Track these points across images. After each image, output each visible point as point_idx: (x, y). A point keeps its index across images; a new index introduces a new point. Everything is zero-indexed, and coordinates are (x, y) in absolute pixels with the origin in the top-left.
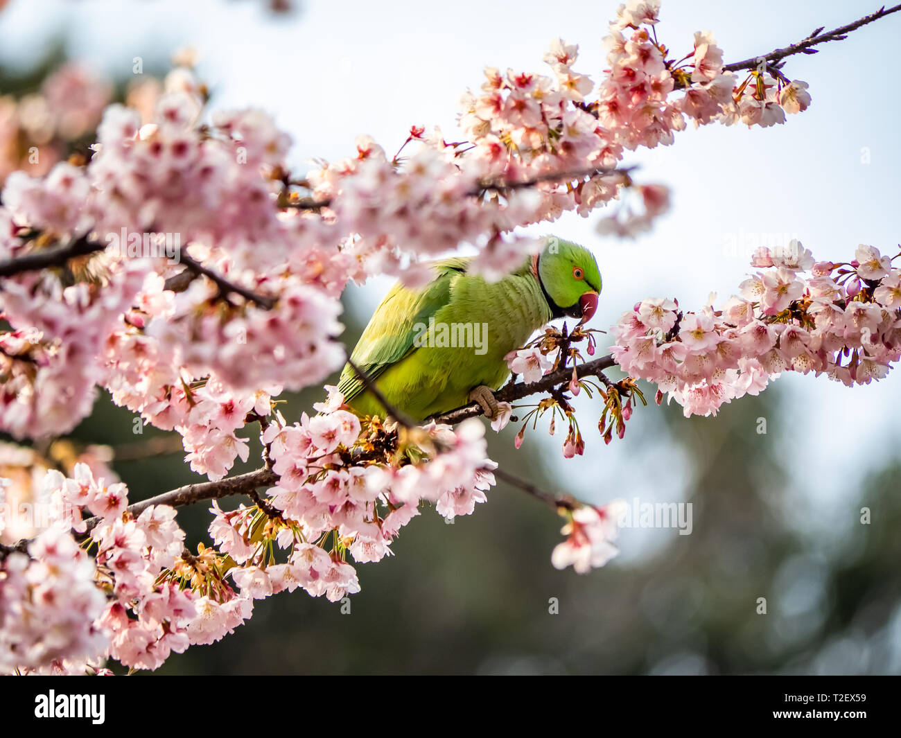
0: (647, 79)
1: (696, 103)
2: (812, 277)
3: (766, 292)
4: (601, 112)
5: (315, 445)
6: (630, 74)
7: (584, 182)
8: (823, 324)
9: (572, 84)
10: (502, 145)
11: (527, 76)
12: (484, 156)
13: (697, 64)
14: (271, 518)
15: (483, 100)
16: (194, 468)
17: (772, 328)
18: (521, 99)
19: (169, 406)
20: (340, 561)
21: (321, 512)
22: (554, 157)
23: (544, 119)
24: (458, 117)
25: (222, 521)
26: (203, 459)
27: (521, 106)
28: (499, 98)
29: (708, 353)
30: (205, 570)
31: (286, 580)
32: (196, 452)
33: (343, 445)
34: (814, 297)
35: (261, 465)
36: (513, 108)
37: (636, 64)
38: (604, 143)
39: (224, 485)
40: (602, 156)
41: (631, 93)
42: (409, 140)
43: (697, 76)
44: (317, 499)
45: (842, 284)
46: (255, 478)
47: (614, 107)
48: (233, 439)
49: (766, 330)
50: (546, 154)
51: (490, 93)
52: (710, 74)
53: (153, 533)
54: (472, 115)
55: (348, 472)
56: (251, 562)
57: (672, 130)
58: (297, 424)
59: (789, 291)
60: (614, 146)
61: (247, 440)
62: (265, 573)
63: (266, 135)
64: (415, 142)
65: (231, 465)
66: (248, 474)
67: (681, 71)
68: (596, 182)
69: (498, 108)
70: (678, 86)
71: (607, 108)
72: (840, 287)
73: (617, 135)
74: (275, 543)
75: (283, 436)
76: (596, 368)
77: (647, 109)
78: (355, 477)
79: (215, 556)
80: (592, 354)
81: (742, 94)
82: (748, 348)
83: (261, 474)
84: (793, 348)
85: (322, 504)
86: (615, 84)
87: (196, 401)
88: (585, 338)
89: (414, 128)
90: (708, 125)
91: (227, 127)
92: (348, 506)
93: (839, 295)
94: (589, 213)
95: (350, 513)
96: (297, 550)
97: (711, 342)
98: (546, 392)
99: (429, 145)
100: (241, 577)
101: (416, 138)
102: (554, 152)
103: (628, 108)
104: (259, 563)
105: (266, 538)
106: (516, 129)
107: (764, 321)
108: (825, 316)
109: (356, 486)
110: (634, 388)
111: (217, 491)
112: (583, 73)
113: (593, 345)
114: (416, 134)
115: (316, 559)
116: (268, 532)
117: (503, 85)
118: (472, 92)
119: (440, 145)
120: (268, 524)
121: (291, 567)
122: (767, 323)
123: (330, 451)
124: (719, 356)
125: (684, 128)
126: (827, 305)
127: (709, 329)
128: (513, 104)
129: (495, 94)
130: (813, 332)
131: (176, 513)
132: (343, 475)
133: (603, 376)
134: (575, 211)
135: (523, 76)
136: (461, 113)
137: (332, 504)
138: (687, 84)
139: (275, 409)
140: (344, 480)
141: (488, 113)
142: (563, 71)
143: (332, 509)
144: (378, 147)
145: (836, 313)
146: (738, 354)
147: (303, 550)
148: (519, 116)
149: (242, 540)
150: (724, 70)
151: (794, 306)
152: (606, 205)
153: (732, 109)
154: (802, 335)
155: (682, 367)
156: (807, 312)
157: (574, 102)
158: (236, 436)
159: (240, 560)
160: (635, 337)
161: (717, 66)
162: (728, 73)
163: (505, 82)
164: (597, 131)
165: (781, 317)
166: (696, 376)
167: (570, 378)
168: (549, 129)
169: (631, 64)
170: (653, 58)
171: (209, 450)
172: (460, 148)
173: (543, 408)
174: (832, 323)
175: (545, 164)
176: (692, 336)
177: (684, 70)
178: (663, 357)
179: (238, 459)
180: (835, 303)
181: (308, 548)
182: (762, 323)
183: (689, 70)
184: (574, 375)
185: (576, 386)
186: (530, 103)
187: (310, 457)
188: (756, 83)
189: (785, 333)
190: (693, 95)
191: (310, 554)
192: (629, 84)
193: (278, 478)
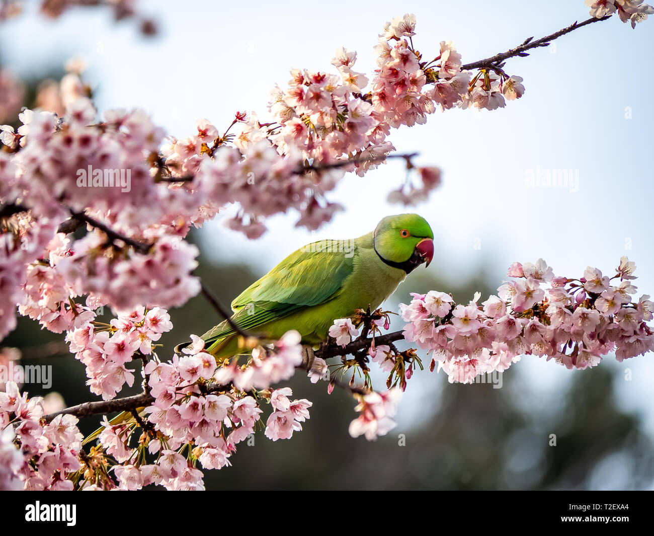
0: (407, 76)
1: (442, 93)
2: (551, 288)
3: (517, 295)
4: (374, 101)
5: (182, 377)
6: (394, 72)
7: (361, 151)
8: (556, 322)
9: (352, 80)
10: (303, 125)
11: (321, 75)
12: (290, 133)
13: (443, 64)
14: (145, 431)
15: (289, 93)
16: (92, 390)
17: (519, 321)
18: (318, 92)
19: (60, 316)
20: (192, 467)
21: (183, 426)
22: (341, 134)
23: (334, 106)
24: (269, 105)
25: (110, 431)
26: (100, 383)
27: (318, 96)
28: (302, 91)
29: (471, 335)
30: (95, 466)
31: (153, 477)
32: (95, 378)
33: (202, 379)
34: (551, 302)
35: (141, 391)
36: (312, 98)
37: (399, 65)
38: (377, 123)
39: (113, 404)
40: (375, 132)
41: (395, 87)
42: (235, 122)
43: (442, 74)
44: (181, 416)
45: (573, 294)
46: (136, 400)
47: (383, 97)
48: (123, 370)
49: (514, 322)
50: (335, 131)
51: (295, 87)
52: (453, 72)
53: (60, 434)
54: (279, 103)
55: (205, 398)
56: (128, 462)
57: (425, 113)
58: (170, 361)
59: (533, 296)
60: (383, 125)
61: (133, 371)
62: (139, 470)
63: (146, 130)
64: (239, 124)
65: (120, 389)
66: (131, 397)
67: (431, 70)
68: (370, 151)
69: (301, 98)
70: (429, 81)
71: (377, 98)
72: (571, 296)
73: (385, 118)
74: (147, 449)
75: (158, 369)
76: (389, 340)
77: (407, 98)
78: (210, 402)
79: (102, 457)
80: (387, 329)
81: (474, 86)
82: (500, 334)
83: (140, 398)
84: (533, 337)
85: (184, 420)
86: (384, 80)
87: (79, 313)
88: (383, 317)
89: (238, 113)
90: (451, 109)
91: (118, 124)
92: (204, 423)
93: (569, 302)
94: (365, 174)
95: (205, 429)
96: (163, 455)
97: (474, 327)
98: (351, 354)
99: (249, 125)
100: (121, 472)
101: (240, 121)
102: (342, 130)
103: (393, 97)
104: (134, 463)
105: (141, 445)
106: (313, 114)
107: (514, 315)
108: (559, 316)
109: (210, 409)
110: (415, 357)
111: (108, 408)
112: (360, 72)
113: (388, 322)
114: (240, 118)
115: (176, 463)
116: (142, 441)
117: (304, 82)
118: (279, 87)
119: (256, 126)
120: (143, 435)
121: (158, 466)
122: (516, 318)
123: (192, 383)
124: (479, 337)
125: (434, 112)
126: (560, 308)
127: (473, 317)
128: (312, 95)
129: (298, 88)
130: (548, 327)
131: (78, 420)
132: (202, 400)
133: (394, 346)
134: (354, 172)
135: (319, 75)
136: (271, 101)
137: (192, 421)
138: (436, 80)
139: (154, 350)
140: (202, 404)
141: (293, 102)
142: (345, 71)
143: (191, 425)
144: (213, 127)
145: (566, 315)
146: (493, 338)
147: (168, 455)
148: (316, 104)
149: (123, 445)
150: (462, 69)
151: (536, 307)
152: (377, 168)
153: (467, 97)
154: (541, 328)
155: (451, 344)
156: (546, 312)
157: (353, 94)
158: (126, 368)
159: (121, 460)
160: (420, 318)
161: (457, 66)
162: (464, 71)
163: (306, 80)
164: (372, 114)
165: (526, 314)
166: (461, 350)
167: (369, 346)
168: (338, 113)
169: (395, 65)
170: (411, 61)
171: (105, 377)
172: (271, 127)
173: (348, 366)
174: (562, 321)
175: (335, 138)
176: (461, 322)
177: (433, 69)
178: (438, 335)
179: (125, 385)
180: (566, 307)
181: (171, 454)
182: (512, 317)
183: (436, 69)
184: (373, 343)
185: (374, 351)
186: (324, 95)
187: (177, 386)
188: (484, 78)
189: (528, 325)
190: (440, 88)
191: (172, 459)
192: (394, 80)
193: (154, 400)
